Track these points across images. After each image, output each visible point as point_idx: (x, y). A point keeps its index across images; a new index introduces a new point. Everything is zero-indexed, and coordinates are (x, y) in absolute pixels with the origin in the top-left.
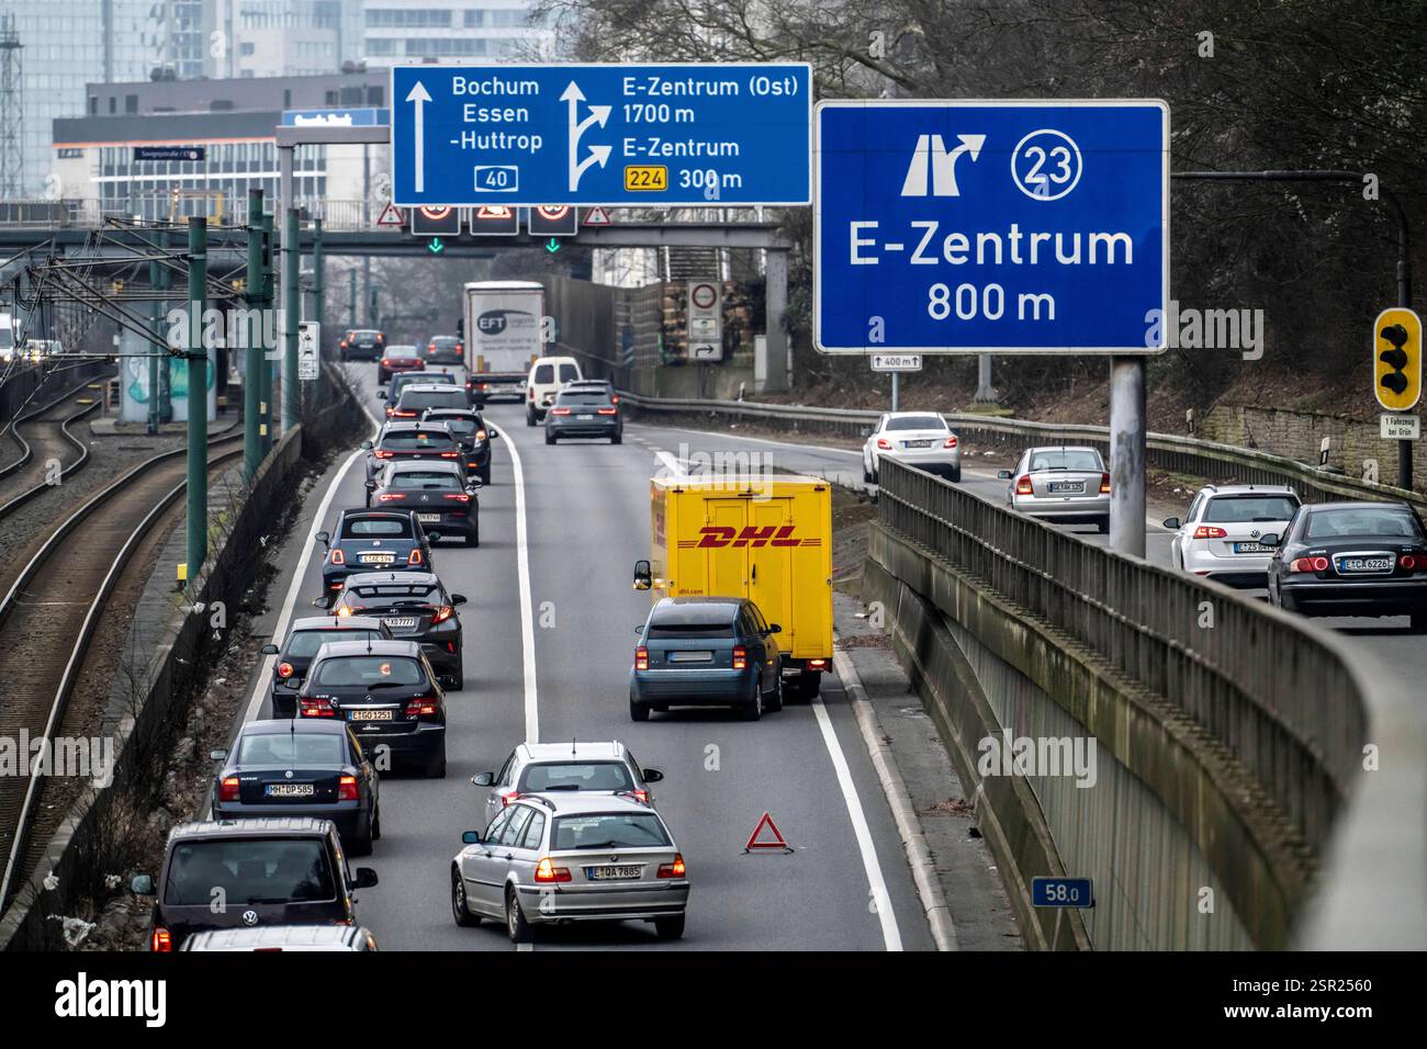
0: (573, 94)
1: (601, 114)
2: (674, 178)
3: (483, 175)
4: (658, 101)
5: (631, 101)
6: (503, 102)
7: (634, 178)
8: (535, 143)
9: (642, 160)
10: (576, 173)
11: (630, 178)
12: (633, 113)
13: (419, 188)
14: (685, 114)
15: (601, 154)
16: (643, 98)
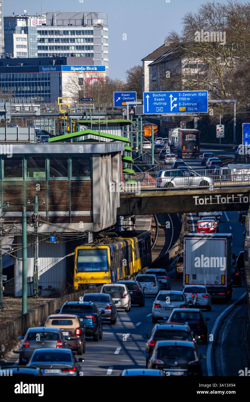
0: (171, 96)
1: (175, 99)
2: (187, 109)
3: (158, 109)
4: (184, 97)
5: (180, 97)
6: (160, 97)
7: (181, 109)
8: (165, 104)
9: (182, 106)
10: (172, 108)
11: (180, 109)
12: (180, 99)
13: (148, 111)
14: (189, 99)
15: (176, 105)
16: (182, 97)
